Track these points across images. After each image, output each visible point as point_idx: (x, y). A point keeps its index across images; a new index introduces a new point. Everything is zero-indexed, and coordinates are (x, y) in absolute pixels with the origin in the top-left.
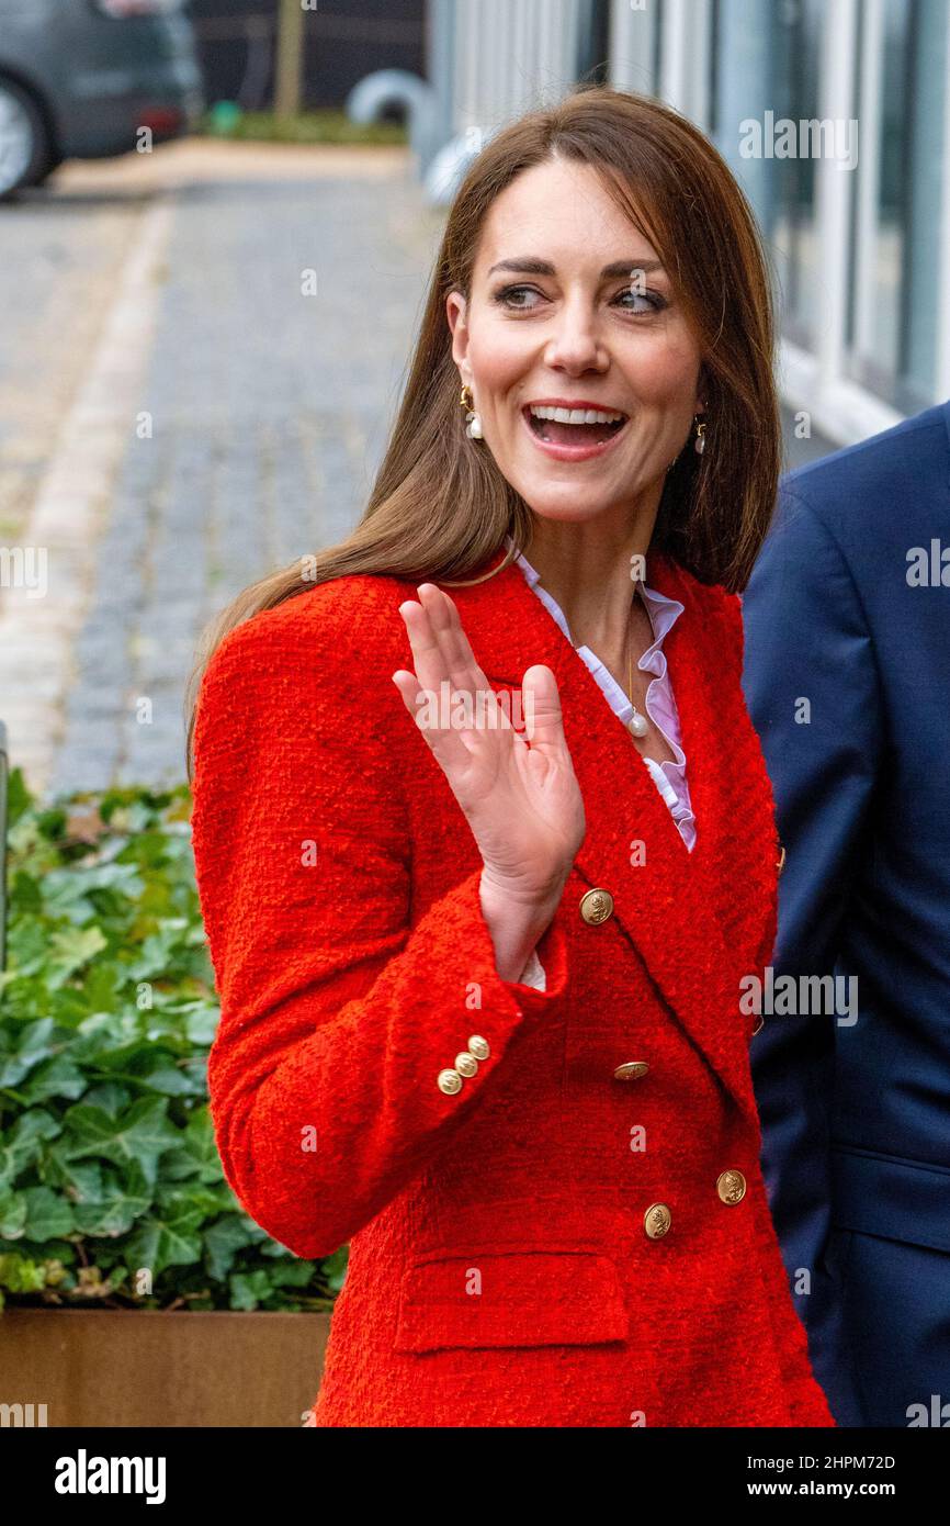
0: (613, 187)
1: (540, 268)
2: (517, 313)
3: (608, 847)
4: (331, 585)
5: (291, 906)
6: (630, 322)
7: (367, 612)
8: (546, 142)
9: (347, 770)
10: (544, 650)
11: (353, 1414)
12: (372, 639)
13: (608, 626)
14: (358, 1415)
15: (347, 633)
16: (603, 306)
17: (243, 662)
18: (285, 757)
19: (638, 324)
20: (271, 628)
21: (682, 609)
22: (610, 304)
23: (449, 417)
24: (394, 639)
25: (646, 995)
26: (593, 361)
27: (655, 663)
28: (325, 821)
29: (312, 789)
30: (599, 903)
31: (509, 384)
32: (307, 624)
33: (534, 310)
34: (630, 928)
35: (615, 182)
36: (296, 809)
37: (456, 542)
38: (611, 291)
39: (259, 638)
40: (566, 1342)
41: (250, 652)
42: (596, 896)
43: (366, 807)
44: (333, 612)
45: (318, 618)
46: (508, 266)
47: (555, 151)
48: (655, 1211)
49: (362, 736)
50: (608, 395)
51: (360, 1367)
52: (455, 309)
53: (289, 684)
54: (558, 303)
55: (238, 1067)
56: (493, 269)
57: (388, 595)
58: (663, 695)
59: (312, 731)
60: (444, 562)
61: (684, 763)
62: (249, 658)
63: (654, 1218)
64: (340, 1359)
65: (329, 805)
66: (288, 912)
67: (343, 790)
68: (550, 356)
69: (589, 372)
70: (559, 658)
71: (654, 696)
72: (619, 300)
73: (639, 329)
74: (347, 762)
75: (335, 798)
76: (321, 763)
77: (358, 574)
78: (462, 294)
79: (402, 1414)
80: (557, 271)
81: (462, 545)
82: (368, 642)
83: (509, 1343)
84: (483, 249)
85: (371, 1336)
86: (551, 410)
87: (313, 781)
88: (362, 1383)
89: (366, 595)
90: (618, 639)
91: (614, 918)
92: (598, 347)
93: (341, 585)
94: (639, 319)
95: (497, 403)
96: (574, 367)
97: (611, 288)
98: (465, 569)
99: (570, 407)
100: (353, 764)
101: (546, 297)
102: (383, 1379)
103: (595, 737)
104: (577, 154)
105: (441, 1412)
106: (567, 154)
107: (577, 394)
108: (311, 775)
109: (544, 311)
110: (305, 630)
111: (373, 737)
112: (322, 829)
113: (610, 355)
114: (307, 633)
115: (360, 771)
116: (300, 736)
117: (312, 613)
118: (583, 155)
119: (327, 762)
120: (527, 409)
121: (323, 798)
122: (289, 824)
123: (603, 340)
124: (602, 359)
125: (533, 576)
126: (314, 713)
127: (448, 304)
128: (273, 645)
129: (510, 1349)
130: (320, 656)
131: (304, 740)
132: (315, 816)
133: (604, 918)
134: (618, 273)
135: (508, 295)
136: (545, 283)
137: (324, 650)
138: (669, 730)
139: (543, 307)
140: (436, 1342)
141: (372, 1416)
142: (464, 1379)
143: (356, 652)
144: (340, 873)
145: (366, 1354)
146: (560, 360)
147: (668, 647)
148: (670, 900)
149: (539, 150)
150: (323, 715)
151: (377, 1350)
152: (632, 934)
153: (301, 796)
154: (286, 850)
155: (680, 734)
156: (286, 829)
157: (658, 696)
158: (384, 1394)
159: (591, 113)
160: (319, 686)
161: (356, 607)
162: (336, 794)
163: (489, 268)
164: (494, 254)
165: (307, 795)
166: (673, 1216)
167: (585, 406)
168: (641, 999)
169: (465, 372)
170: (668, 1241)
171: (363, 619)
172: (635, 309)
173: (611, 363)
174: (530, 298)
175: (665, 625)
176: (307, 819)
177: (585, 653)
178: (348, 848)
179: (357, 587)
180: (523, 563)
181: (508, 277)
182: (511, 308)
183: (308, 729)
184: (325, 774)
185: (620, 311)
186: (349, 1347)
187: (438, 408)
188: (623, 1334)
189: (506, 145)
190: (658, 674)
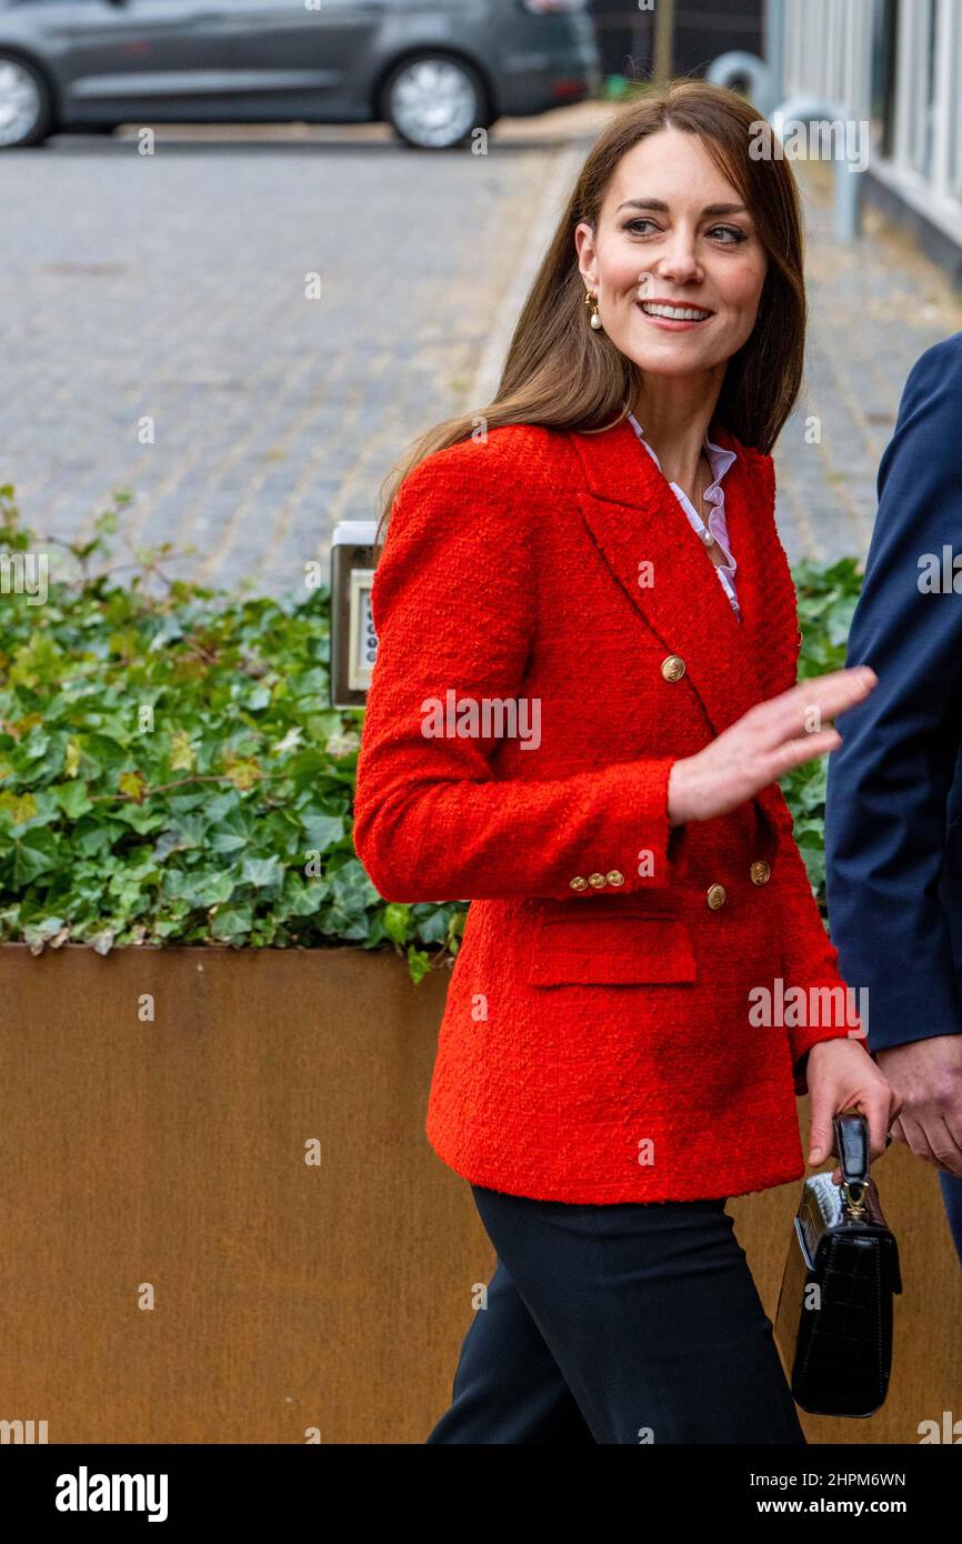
0: (712, 152)
1: (658, 206)
2: (639, 239)
3: (686, 625)
4: (500, 431)
5: (441, 656)
6: (719, 249)
7: (527, 453)
8: (660, 119)
9: (499, 566)
10: (646, 482)
11: (501, 1029)
12: (530, 473)
13: (684, 467)
14: (504, 1029)
15: (513, 468)
16: (700, 235)
17: (435, 480)
18: (457, 551)
19: (725, 251)
20: (459, 459)
21: (735, 457)
22: (705, 235)
23: (574, 313)
24: (545, 474)
25: (705, 733)
26: (694, 274)
27: (716, 495)
28: (477, 600)
29: (471, 576)
30: (676, 667)
31: (627, 287)
32: (487, 460)
33: (651, 237)
34: (696, 684)
35: (715, 149)
36: (457, 589)
37: (590, 403)
38: (707, 226)
39: (450, 465)
40: (653, 982)
41: (442, 474)
42: (673, 661)
43: (507, 593)
44: (504, 452)
45: (494, 455)
46: (633, 204)
47: (668, 124)
48: (715, 890)
49: (513, 543)
50: (702, 299)
51: (504, 995)
52: (582, 235)
53: (468, 500)
54: (669, 232)
55: (398, 769)
56: (621, 206)
57: (541, 439)
58: (721, 519)
59: (479, 535)
60: (581, 418)
61: (735, 568)
62: (440, 477)
63: (715, 892)
64: (489, 989)
65: (482, 589)
66: (438, 659)
67: (493, 580)
68: (663, 269)
69: (691, 282)
70: (656, 488)
71: (714, 519)
72: (711, 233)
73: (726, 254)
74: (499, 560)
75: (487, 585)
76: (481, 559)
77: (519, 425)
78: (589, 225)
79: (536, 1031)
80: (670, 208)
81: (595, 404)
82: (527, 475)
83: (612, 981)
84: (612, 191)
85: (511, 972)
86: (660, 307)
87: (474, 571)
88: (507, 1006)
89: (526, 440)
90: (690, 476)
91: (686, 676)
92: (697, 264)
93: (508, 430)
94: (725, 247)
95: (617, 299)
96: (681, 277)
97: (709, 224)
98: (597, 421)
99: (675, 306)
100: (504, 562)
101: (660, 228)
102: (521, 1004)
103: (680, 546)
104: (686, 127)
105: (564, 1029)
106: (679, 127)
107: (681, 297)
108: (472, 566)
109: (658, 238)
110: (484, 464)
111: (522, 545)
112: (474, 605)
113: (704, 270)
114: (486, 467)
115: (509, 567)
116: (470, 538)
117: (490, 451)
118: (692, 128)
119: (485, 558)
120: (642, 304)
121: (479, 583)
122: (451, 599)
123: (701, 260)
124: (700, 273)
125: (639, 431)
126: (482, 523)
127: (577, 232)
128: (460, 471)
129: (612, 986)
130: (494, 483)
131: (473, 541)
132: (471, 596)
133: (679, 676)
134: (713, 212)
135: (633, 226)
136: (660, 218)
137: (496, 479)
138: (724, 545)
139: (657, 235)
140: (559, 979)
141: (514, 1030)
142: (581, 1005)
143: (519, 483)
144: (480, 639)
145: (508, 985)
146: (671, 272)
147: (723, 485)
148: (728, 666)
149: (658, 123)
150: (488, 525)
151: (516, 983)
152: (698, 689)
153: (463, 580)
154: (446, 615)
155: (731, 547)
156: (448, 601)
157: (717, 517)
158: (522, 1015)
159: (696, 99)
160: (491, 504)
161: (520, 449)
162: (487, 582)
163: (616, 208)
164: (622, 196)
165: (467, 580)
166: (727, 892)
167: (685, 306)
168: (703, 736)
169: (589, 280)
170: (725, 910)
171: (525, 458)
172: (724, 241)
173: (705, 275)
174: (649, 229)
175: (722, 469)
176: (464, 597)
177: (674, 486)
178: (490, 621)
179: (519, 433)
180: (633, 420)
181: (633, 212)
182: (634, 235)
183: (477, 533)
184: (483, 567)
185: (714, 240)
186: (496, 979)
187: (566, 306)
188: (693, 978)
189: (632, 118)
190: (716, 502)
